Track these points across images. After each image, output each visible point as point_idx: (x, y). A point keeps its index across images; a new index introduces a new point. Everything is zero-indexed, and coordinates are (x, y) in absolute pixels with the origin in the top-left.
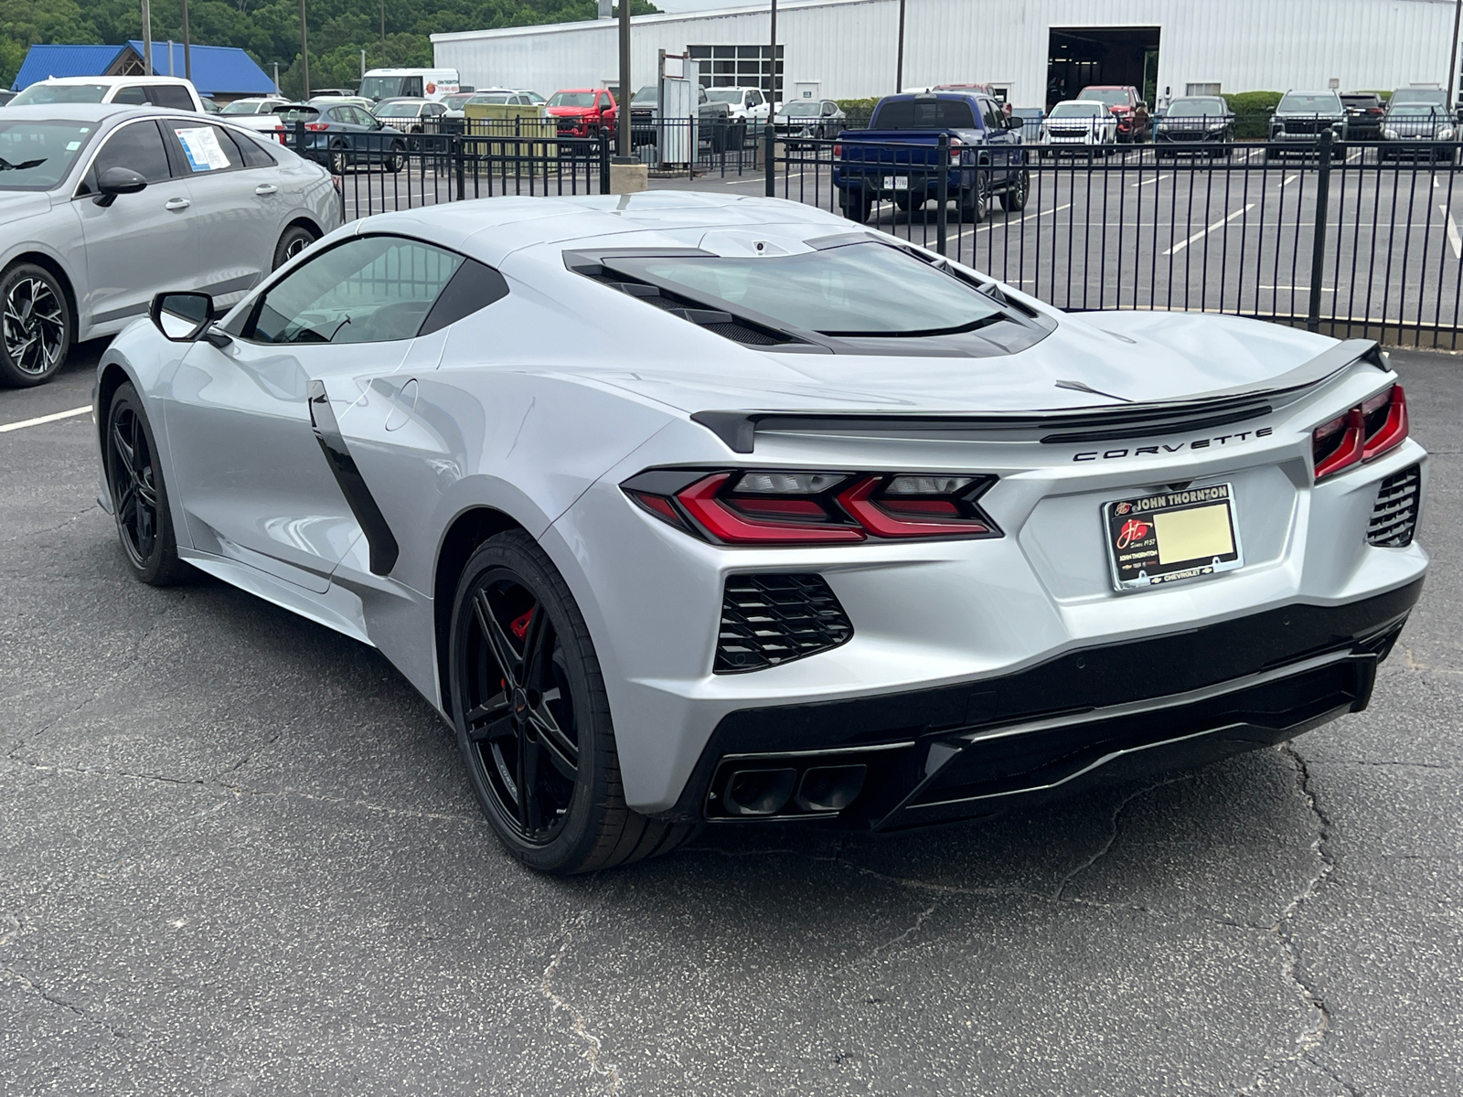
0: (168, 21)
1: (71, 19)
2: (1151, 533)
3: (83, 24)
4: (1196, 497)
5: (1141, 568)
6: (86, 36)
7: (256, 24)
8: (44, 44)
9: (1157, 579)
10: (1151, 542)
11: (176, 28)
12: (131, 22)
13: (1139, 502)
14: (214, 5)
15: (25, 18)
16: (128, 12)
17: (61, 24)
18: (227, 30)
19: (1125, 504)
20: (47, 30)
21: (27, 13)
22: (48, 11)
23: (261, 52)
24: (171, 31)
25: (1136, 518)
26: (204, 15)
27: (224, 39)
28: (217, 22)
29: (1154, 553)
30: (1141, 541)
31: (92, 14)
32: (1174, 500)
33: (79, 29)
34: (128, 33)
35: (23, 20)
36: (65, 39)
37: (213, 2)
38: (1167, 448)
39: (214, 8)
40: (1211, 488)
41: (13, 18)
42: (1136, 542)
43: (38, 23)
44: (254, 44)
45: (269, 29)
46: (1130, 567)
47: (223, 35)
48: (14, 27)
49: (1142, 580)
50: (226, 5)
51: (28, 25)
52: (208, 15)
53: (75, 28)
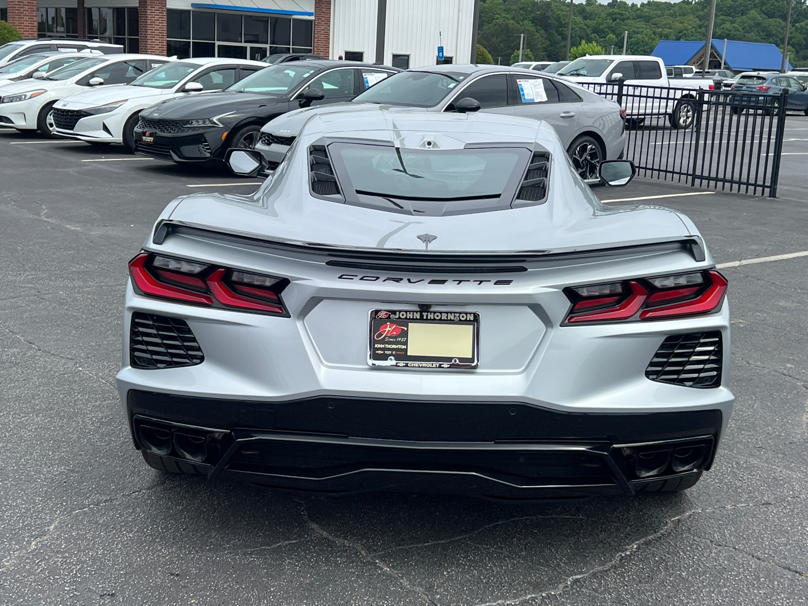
0: (746, 29)
1: (693, 27)
2: (405, 334)
3: (699, 30)
4: (447, 317)
5: (391, 355)
6: (699, 37)
7: (796, 31)
8: (676, 40)
9: (401, 364)
10: (403, 340)
11: (750, 33)
12: (725, 29)
13: (398, 313)
14: (774, 21)
15: (669, 27)
16: (725, 24)
17: (687, 30)
18: (779, 35)
19: (386, 312)
20: (679, 33)
21: (670, 24)
22: (682, 23)
23: (797, 47)
24: (746, 34)
25: (393, 322)
26: (768, 26)
27: (776, 39)
28: (773, 30)
29: (404, 347)
30: (395, 337)
31: (704, 25)
32: (427, 316)
33: (696, 32)
34: (722, 35)
35: (667, 28)
36: (687, 38)
37: (774, 19)
38: (409, 281)
39: (773, 22)
40: (460, 313)
41: (662, 26)
42: (390, 337)
43: (675, 29)
44: (794, 43)
45: (804, 34)
46: (383, 352)
47: (776, 37)
48: (662, 31)
49: (391, 362)
50: (781, 20)
51: (670, 30)
52: (769, 26)
53: (694, 32)
